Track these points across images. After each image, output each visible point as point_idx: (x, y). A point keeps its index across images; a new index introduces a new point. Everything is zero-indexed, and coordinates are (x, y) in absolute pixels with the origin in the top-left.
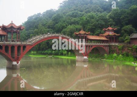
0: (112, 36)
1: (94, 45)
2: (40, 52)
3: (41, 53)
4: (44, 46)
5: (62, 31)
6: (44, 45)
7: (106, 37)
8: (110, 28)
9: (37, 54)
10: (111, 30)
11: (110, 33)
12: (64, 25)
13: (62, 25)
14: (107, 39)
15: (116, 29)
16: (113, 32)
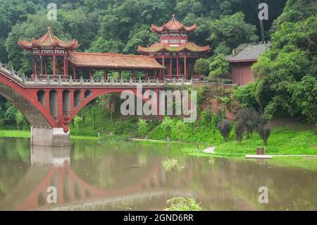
0: (177, 53)
1: (98, 88)
7: (157, 57)
8: (174, 25)
10: (174, 32)
11: (172, 41)
14: (161, 64)
15: (195, 26)
16: (182, 38)
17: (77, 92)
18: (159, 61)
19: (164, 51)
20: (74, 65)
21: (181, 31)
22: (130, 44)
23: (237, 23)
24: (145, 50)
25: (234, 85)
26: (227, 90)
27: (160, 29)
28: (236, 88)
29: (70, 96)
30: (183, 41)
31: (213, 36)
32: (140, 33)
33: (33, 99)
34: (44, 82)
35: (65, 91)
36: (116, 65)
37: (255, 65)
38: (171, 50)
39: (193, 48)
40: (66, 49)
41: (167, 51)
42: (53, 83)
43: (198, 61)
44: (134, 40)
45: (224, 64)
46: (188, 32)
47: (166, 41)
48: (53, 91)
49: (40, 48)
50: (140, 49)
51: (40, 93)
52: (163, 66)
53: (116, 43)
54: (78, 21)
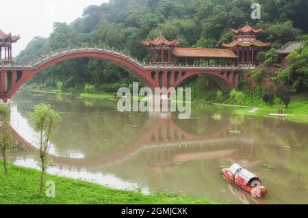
1: (190, 70)
2: (103, 86)
3: (106, 88)
4: (112, 71)
5: (148, 36)
6: (111, 68)
7: (234, 50)
8: (247, 29)
9: (98, 90)
10: (246, 33)
11: (245, 39)
12: (155, 19)
13: (151, 20)
14: (236, 54)
15: (261, 29)
16: (252, 37)
17: (176, 73)
18: (235, 53)
19: (238, 46)
20: (175, 56)
21: (251, 32)
22: (220, 42)
23: (286, 27)
24: (227, 45)
25: (280, 69)
26: (276, 73)
27: (237, 32)
28: (281, 71)
29: (172, 76)
30: (252, 39)
31: (271, 36)
32: (227, 34)
33: (148, 77)
34: (155, 67)
35: (169, 72)
36: (203, 56)
37: (288, 56)
38: (243, 45)
39: (259, 44)
40: (170, 46)
41: (241, 47)
42: (161, 67)
43: (259, 53)
44: (223, 38)
45: (275, 55)
46: (256, 34)
47: (241, 40)
48: (161, 73)
49: (154, 46)
50: (224, 44)
51: (153, 73)
52: (238, 56)
53: (211, 41)
54: (189, 27)
